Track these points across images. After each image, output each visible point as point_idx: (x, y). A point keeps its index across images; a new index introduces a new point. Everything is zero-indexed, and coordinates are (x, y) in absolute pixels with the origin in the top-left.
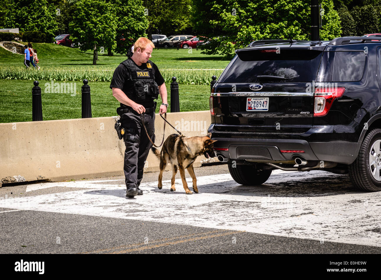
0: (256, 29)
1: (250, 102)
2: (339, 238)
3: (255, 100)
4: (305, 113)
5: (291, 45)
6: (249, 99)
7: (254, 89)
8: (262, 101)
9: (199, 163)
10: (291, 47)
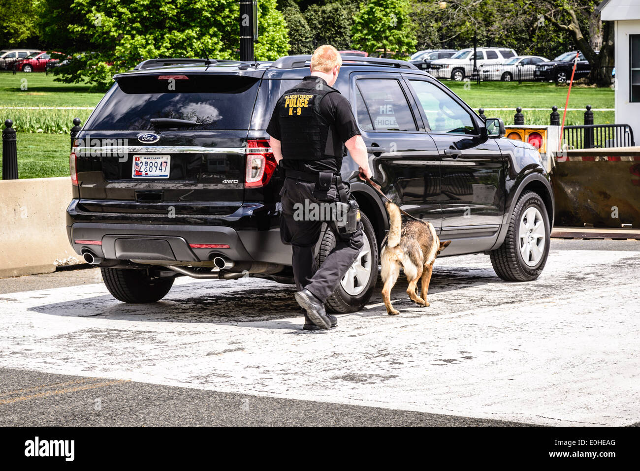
0: (147, 40)
1: (139, 162)
2: (288, 390)
3: (146, 160)
4: (230, 183)
5: (208, 67)
6: (136, 159)
7: (145, 141)
8: (159, 161)
9: (52, 265)
10: (208, 70)
